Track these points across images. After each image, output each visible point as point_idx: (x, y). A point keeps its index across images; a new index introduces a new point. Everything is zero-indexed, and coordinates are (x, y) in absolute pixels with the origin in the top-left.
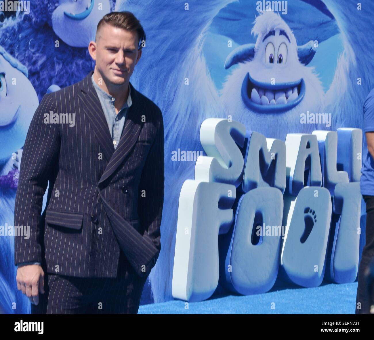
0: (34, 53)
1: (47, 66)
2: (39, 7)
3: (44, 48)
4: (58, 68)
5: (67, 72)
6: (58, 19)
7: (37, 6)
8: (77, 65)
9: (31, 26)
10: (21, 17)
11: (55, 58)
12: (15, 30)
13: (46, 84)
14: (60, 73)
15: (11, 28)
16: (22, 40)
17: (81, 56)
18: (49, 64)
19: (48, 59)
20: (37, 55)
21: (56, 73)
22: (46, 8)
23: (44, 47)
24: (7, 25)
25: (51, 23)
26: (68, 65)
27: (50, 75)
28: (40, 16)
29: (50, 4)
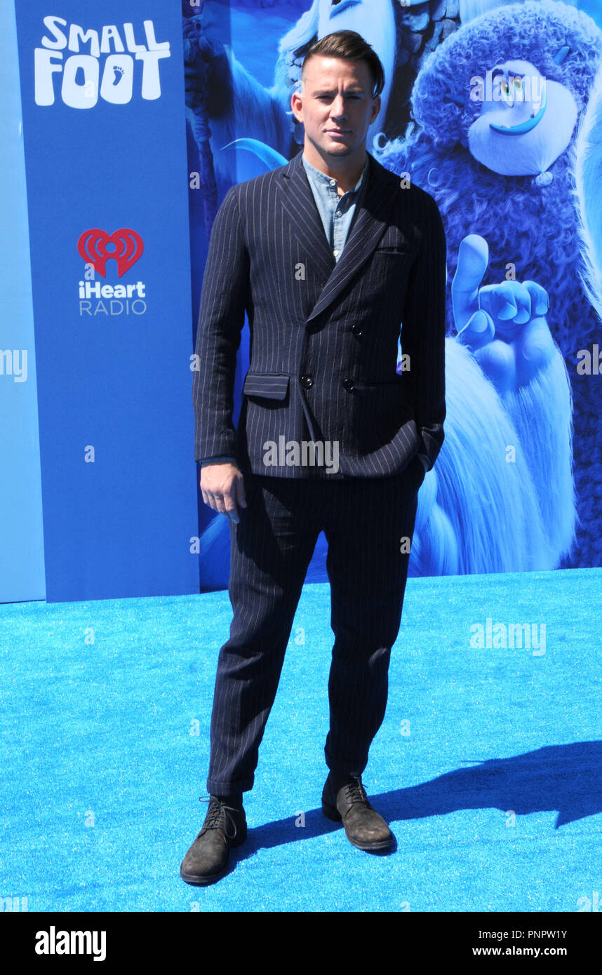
0: (437, 190)
1: (460, 206)
2: (445, 120)
3: (455, 182)
4: (479, 209)
5: (496, 215)
6: (479, 135)
7: (441, 119)
8: (514, 202)
9: (431, 150)
10: (414, 138)
11: (474, 195)
12: (404, 157)
13: (458, 234)
14: (483, 216)
15: (397, 155)
16: (416, 171)
17: (522, 188)
18: (463, 203)
19: (461, 197)
20: (443, 191)
21: (477, 217)
22: (457, 121)
23: (455, 179)
24: (391, 151)
25: (468, 143)
26: (497, 203)
27: (466, 220)
28: (448, 134)
29: (466, 115)
